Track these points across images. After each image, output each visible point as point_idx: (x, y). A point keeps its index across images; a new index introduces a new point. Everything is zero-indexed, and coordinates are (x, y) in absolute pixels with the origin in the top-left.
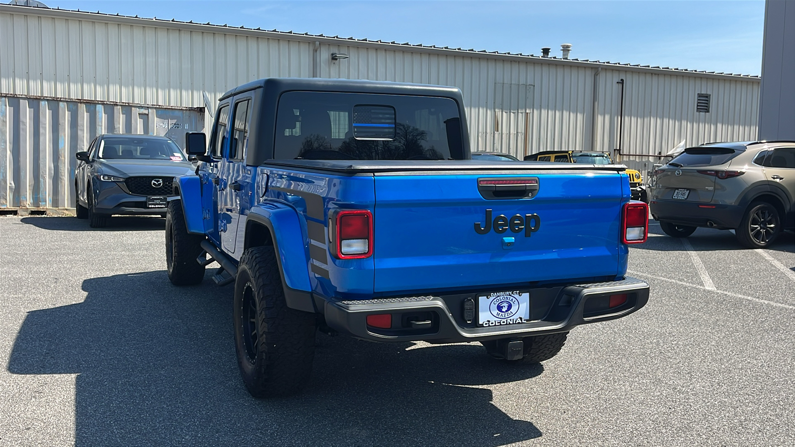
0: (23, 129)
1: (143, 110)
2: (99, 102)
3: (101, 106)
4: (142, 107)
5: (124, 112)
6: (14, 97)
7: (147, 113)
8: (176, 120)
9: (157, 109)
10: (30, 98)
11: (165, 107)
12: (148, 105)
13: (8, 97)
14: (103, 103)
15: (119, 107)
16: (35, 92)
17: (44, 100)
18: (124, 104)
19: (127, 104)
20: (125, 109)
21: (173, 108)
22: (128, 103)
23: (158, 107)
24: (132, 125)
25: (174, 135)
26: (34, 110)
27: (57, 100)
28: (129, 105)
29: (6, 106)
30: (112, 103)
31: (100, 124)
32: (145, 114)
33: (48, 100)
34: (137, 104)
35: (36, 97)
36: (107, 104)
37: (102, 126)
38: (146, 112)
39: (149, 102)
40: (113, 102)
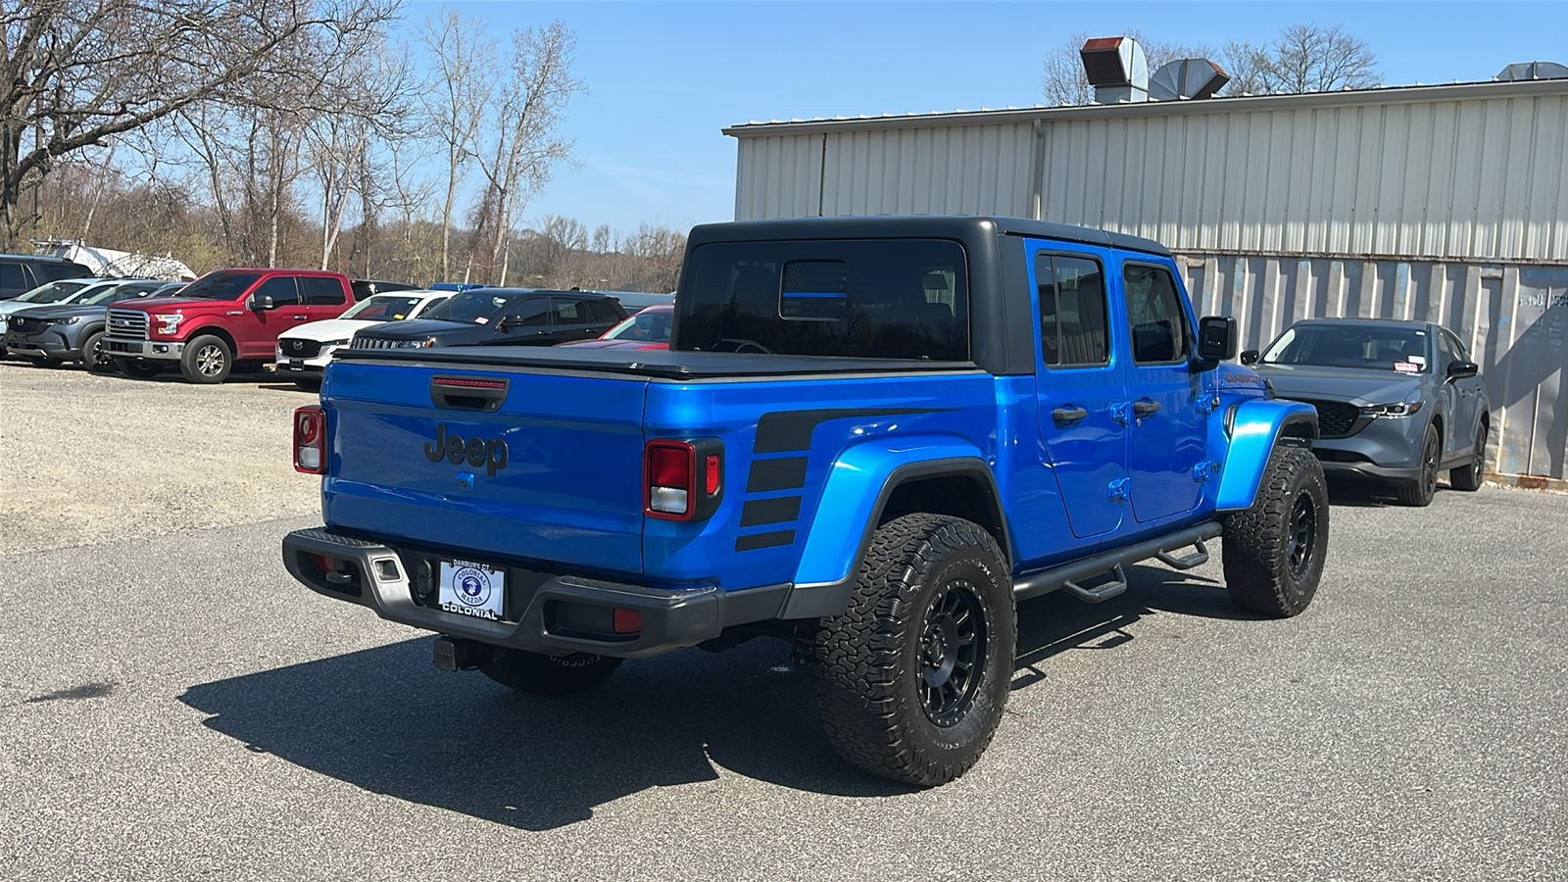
0: (1266, 311)
1: (1491, 270)
2: (1404, 259)
3: (1406, 265)
4: (1491, 264)
5: (1451, 275)
6: (1258, 255)
7: (1500, 276)
8: (1565, 290)
9: (1523, 268)
10: (1283, 257)
11: (1541, 263)
12: (1503, 259)
13: (1250, 256)
14: (1410, 260)
15: (1441, 266)
16: (1296, 245)
17: (1305, 258)
18: (1453, 260)
19: (1458, 260)
20: (1454, 269)
21: (1559, 263)
22: (1461, 258)
23: (1525, 262)
24: (1466, 301)
25: (1557, 321)
26: (1288, 279)
27: (1327, 258)
28: (1462, 262)
29: (1244, 271)
30: (1429, 259)
31: (1401, 300)
32: (1496, 278)
33: (1312, 258)
34: (1480, 258)
35: (1293, 253)
36: (1418, 261)
37: (1404, 303)
38: (1498, 273)
39: (1506, 254)
40: (1431, 257)
